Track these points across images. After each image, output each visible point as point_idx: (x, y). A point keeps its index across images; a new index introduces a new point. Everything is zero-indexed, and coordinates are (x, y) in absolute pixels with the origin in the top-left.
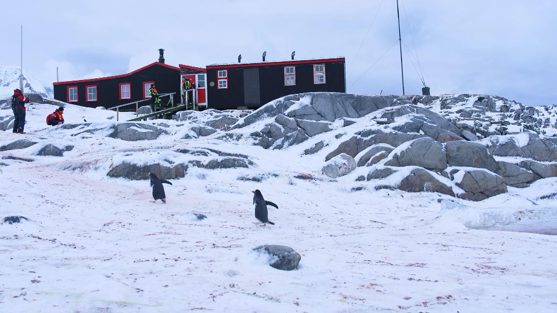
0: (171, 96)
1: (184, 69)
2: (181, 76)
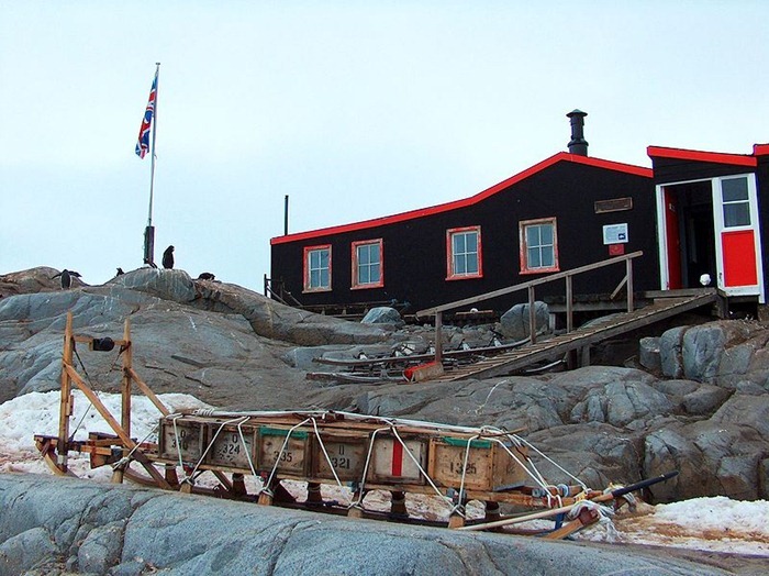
1: (669, 163)
2: (658, 188)
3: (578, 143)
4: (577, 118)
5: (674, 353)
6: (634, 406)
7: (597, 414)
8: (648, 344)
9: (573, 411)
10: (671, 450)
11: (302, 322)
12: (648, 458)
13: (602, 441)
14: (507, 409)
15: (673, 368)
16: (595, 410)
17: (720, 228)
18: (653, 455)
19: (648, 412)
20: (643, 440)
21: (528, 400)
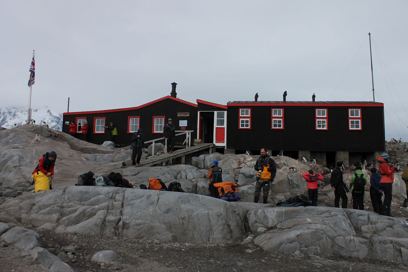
0: (187, 134)
1: (202, 105)
2: (199, 112)
3: (174, 93)
4: (174, 85)
5: (202, 162)
6: (193, 176)
7: (184, 177)
8: (194, 159)
9: (178, 176)
10: (203, 187)
11: (86, 145)
12: (198, 188)
13: (187, 184)
14: (161, 175)
15: (202, 166)
16: (183, 176)
17: (215, 126)
18: (199, 188)
19: (197, 177)
20: (196, 184)
21: (166, 173)
